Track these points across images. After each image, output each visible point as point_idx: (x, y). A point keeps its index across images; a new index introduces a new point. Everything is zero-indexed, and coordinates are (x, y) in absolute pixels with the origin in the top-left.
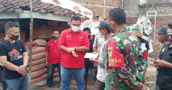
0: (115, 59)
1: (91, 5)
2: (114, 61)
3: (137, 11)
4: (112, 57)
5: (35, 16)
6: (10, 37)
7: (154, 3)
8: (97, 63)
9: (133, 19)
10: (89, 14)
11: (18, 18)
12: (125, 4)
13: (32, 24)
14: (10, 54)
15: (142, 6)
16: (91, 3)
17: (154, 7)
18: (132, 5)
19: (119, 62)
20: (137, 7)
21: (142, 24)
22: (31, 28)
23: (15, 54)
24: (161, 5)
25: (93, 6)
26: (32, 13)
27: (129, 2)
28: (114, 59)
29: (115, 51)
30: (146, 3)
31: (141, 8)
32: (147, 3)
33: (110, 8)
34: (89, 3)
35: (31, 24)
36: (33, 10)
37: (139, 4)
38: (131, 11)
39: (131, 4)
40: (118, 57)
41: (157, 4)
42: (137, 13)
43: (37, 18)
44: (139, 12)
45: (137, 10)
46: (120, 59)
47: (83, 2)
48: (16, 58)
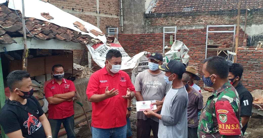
0: (232, 126)
1: (78, 13)
2: (231, 128)
3: (142, 22)
4: (227, 123)
5: (30, 45)
6: (20, 96)
7: (163, 12)
8: (158, 118)
9: (145, 36)
10: (99, 35)
11: (4, 51)
12: (125, 12)
13: (27, 60)
14: (26, 124)
15: (149, 16)
16: (79, 10)
17: (165, 17)
18: (134, 14)
19: (236, 129)
20: (142, 17)
21: (180, 51)
22: (25, 66)
23: (32, 121)
24: (174, 15)
25: (82, 13)
26: (26, 41)
27: (131, 9)
28: (230, 125)
29: (231, 115)
30: (153, 11)
31: (147, 18)
32: (155, 12)
33: (105, 17)
34: (75, 9)
35: (24, 60)
36: (27, 37)
37: (145, 13)
38: (134, 22)
39: (133, 12)
40: (235, 123)
41: (168, 13)
42: (143, 26)
43: (32, 48)
44: (145, 23)
45: (142, 20)
46: (237, 125)
47: (67, 8)
48: (36, 129)
